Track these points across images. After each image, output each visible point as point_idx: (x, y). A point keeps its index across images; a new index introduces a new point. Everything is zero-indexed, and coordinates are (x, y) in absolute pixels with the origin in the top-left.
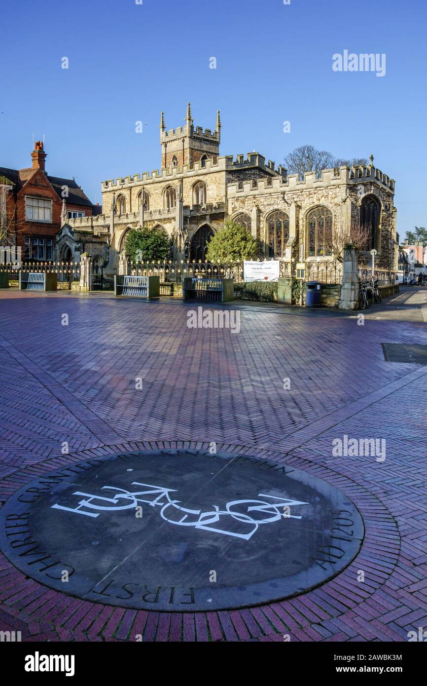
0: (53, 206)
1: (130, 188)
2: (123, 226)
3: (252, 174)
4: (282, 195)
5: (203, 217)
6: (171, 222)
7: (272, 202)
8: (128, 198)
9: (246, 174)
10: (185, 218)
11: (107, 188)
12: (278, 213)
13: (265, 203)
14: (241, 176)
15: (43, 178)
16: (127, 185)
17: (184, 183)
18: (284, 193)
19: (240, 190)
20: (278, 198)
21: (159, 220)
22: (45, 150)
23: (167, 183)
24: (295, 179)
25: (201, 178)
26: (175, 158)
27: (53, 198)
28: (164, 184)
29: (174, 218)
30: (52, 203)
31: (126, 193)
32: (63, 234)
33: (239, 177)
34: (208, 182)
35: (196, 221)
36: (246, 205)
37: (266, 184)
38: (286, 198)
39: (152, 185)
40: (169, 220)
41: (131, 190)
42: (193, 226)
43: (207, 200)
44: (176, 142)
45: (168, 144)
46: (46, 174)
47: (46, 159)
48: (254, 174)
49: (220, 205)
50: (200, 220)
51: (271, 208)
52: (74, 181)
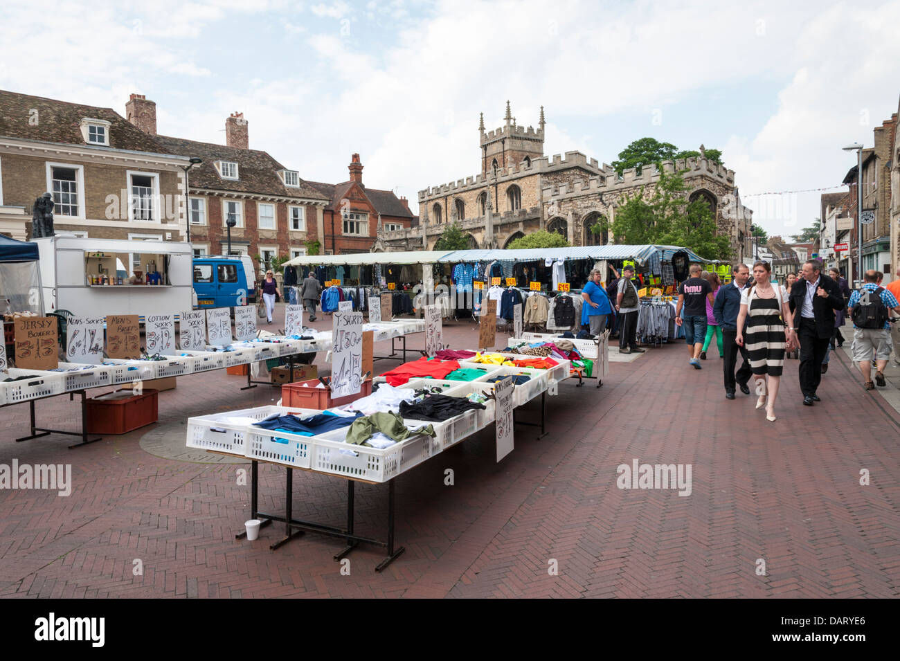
0: (370, 219)
1: (446, 197)
2: (435, 237)
3: (571, 175)
4: (600, 197)
5: (515, 224)
6: (480, 232)
7: (590, 205)
8: (443, 207)
9: (564, 175)
10: (495, 227)
11: (423, 198)
12: (595, 215)
13: (582, 206)
14: (559, 178)
15: (359, 192)
16: (443, 194)
17: (499, 188)
18: (601, 194)
19: (556, 193)
20: (596, 200)
21: (470, 230)
22: (362, 161)
23: (482, 189)
24: (612, 178)
25: (515, 182)
26: (495, 161)
27: (369, 212)
28: (478, 191)
29: (484, 227)
30: (369, 216)
31: (441, 202)
32: (376, 248)
33: (555, 179)
34: (523, 187)
35: (507, 229)
36: (562, 209)
37: (583, 185)
38: (604, 199)
39: (468, 193)
40: (479, 229)
41: (446, 199)
42: (504, 234)
43: (522, 206)
44: (496, 144)
45: (488, 147)
46: (363, 186)
47: (363, 171)
48: (574, 174)
49: (535, 210)
50: (512, 228)
51: (589, 211)
52: (392, 192)
